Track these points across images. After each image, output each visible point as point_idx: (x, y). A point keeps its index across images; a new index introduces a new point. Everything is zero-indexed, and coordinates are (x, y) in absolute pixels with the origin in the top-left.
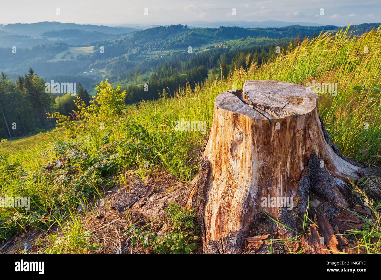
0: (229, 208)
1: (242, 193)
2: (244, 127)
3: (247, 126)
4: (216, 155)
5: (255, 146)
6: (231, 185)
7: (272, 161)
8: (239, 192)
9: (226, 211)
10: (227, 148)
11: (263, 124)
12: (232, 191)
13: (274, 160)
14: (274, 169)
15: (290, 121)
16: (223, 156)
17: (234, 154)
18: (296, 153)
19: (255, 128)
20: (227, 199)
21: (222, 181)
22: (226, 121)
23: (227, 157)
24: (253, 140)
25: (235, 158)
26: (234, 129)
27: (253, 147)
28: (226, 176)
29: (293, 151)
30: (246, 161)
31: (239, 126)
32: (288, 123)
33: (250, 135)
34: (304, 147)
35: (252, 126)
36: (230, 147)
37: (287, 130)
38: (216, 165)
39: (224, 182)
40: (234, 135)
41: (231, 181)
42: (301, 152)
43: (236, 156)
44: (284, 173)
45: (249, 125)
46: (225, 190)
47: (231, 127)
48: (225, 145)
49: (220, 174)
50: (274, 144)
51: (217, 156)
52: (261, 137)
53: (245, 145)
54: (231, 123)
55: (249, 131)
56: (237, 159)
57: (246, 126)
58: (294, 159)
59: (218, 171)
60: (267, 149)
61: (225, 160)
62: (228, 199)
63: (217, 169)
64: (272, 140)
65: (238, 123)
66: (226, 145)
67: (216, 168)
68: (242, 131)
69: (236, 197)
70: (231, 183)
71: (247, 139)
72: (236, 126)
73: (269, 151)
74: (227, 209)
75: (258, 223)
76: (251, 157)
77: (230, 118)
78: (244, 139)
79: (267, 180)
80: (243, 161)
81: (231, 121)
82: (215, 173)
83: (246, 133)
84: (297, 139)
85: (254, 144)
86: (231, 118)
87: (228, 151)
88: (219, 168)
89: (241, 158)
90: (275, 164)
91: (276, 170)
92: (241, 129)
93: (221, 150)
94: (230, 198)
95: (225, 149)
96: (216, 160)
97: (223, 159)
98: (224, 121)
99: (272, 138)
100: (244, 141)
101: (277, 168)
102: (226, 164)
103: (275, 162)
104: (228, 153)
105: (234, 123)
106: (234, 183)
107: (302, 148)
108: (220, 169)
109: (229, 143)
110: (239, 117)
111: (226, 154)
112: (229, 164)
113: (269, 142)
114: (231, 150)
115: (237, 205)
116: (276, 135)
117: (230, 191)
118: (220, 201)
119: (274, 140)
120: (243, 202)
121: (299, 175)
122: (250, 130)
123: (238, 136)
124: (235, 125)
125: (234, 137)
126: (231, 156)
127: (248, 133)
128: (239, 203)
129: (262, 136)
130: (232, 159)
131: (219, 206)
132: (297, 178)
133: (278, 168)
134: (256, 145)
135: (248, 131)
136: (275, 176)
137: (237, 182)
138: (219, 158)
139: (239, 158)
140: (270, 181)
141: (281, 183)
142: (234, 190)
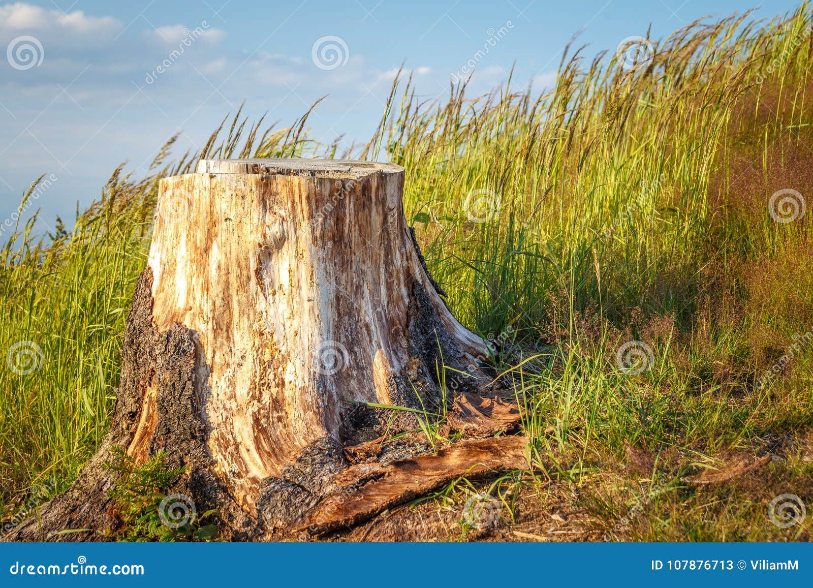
0: (282, 410)
1: (304, 365)
2: (290, 205)
3: (297, 199)
4: (214, 303)
5: (316, 245)
6: (271, 362)
7: (352, 285)
8: (298, 367)
9: (276, 420)
10: (245, 273)
11: (331, 188)
12: (275, 375)
13: (354, 280)
14: (358, 304)
15: (376, 183)
16: (235, 299)
17: (267, 281)
18: (392, 262)
19: (315, 201)
20: (267, 397)
21: (240, 365)
22: (240, 201)
23: (247, 297)
24: (313, 231)
25: (271, 291)
26: (264, 216)
27: (314, 249)
28: (249, 348)
29: (386, 256)
30: (300, 288)
31: (276, 207)
32: (374, 190)
33: (305, 218)
34: (404, 250)
35: (308, 198)
36: (253, 265)
37: (373, 205)
38: (215, 331)
39: (245, 364)
40: (267, 229)
41: (268, 351)
42: (399, 262)
43: (272, 284)
44: (379, 309)
45: (300, 196)
46: (257, 380)
47: (256, 212)
48: (239, 266)
49: (231, 351)
50: (350, 242)
51: (217, 304)
52: (328, 221)
53: (294, 249)
54: (255, 202)
55: (303, 208)
56: (274, 294)
57: (293, 201)
58: (391, 275)
59: (222, 344)
60: (339, 253)
61: (240, 308)
62: (272, 395)
63: (220, 339)
64: (346, 230)
65: (272, 198)
66: (243, 263)
67: (215, 338)
68: (284, 214)
69: (292, 378)
70: (267, 357)
71: (299, 232)
72: (268, 207)
73: (343, 258)
74: (275, 414)
75: (352, 429)
76: (312, 274)
77: (251, 190)
78: (292, 232)
79: (347, 331)
80: (294, 290)
81: (254, 197)
82: (214, 352)
83: (294, 217)
84: (391, 229)
85: (315, 239)
86: (254, 189)
87: (249, 278)
88: (225, 335)
89: (286, 286)
90: (358, 290)
91: (363, 304)
92: (283, 213)
93: (227, 283)
94: (274, 390)
95: (240, 276)
96: (213, 318)
97: (235, 306)
98: (234, 202)
99: (347, 226)
100: (293, 238)
101: (363, 298)
102: (246, 316)
103: (357, 287)
104: (248, 283)
105: (263, 201)
106: (277, 353)
107: (400, 251)
108: (228, 337)
109: (251, 255)
110: (274, 185)
111: (243, 286)
112: (255, 313)
113: (341, 238)
114: (258, 272)
115: (301, 395)
116: (352, 218)
117: (271, 376)
118: (250, 410)
119: (350, 231)
120: (312, 383)
121: (405, 316)
122: (305, 207)
123: (276, 229)
124: (265, 206)
125: (267, 232)
126: (259, 289)
127: (299, 217)
128: (303, 389)
129: (330, 219)
130: (261, 295)
131: (251, 421)
132: (404, 322)
133: (365, 299)
134: (320, 243)
135: (299, 211)
136: (362, 318)
137: (283, 349)
138: (221, 309)
139: (280, 287)
140: (354, 333)
141: (379, 331)
142: (280, 369)
